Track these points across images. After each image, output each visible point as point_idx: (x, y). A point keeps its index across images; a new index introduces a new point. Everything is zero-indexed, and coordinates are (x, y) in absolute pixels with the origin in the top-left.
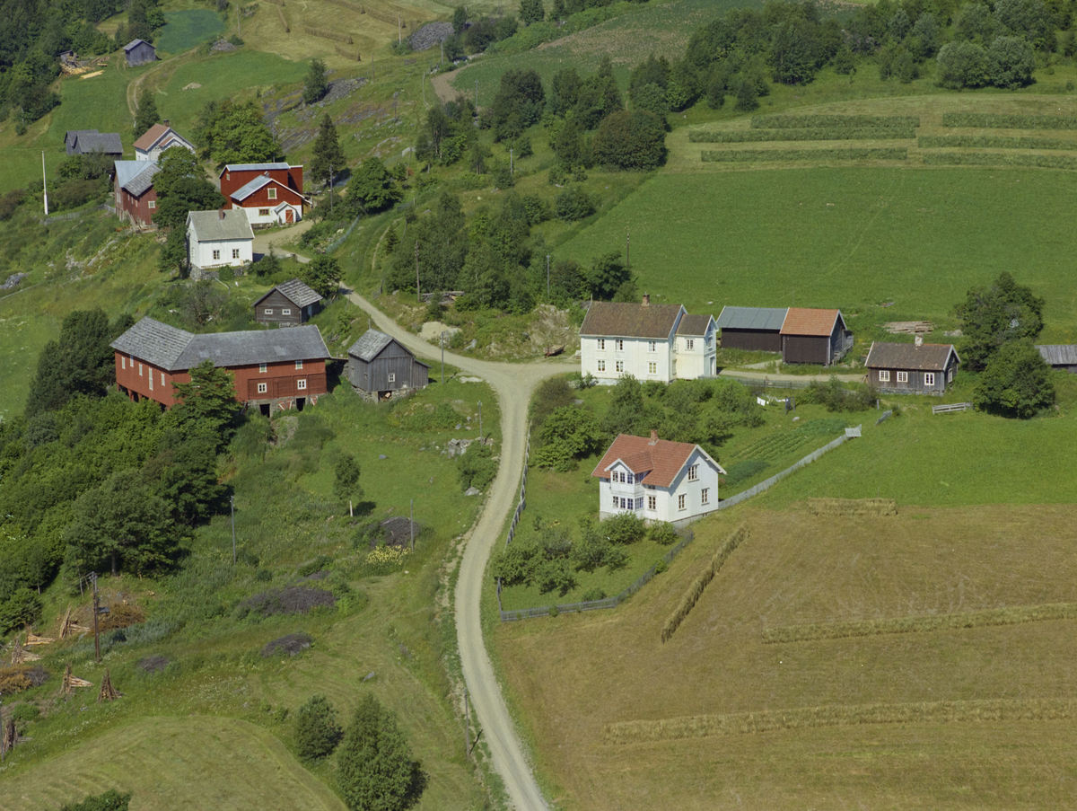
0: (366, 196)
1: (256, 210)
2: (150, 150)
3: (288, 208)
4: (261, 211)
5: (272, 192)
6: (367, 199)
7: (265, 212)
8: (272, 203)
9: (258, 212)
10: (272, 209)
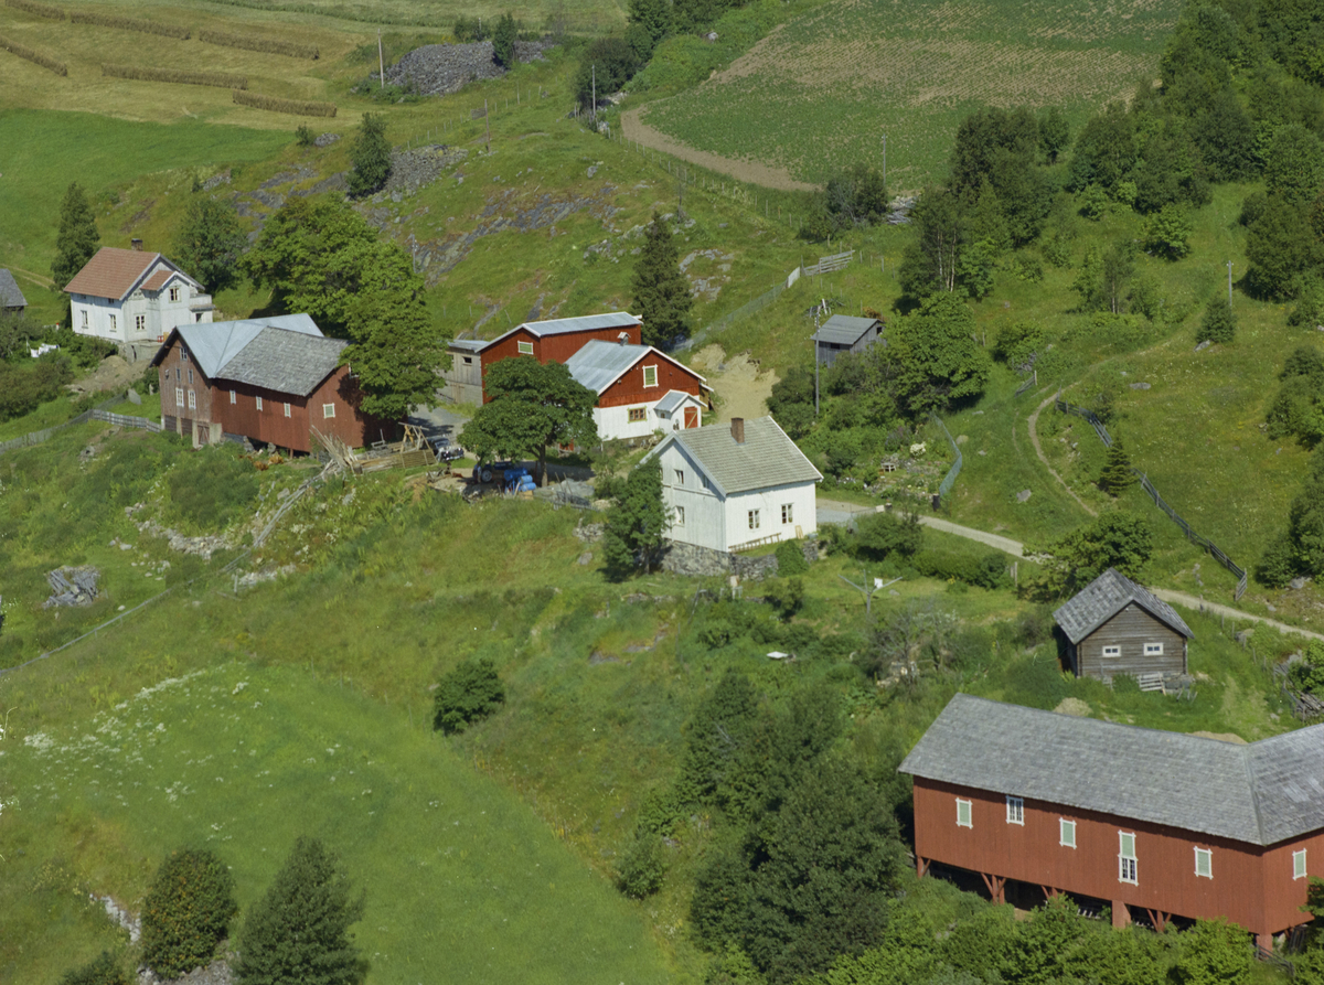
0: (953, 373)
1: (622, 411)
2: (126, 299)
3: (689, 404)
4: (631, 412)
5: (650, 372)
6: (955, 379)
7: (637, 415)
8: (651, 395)
9: (627, 414)
10: (650, 406)
